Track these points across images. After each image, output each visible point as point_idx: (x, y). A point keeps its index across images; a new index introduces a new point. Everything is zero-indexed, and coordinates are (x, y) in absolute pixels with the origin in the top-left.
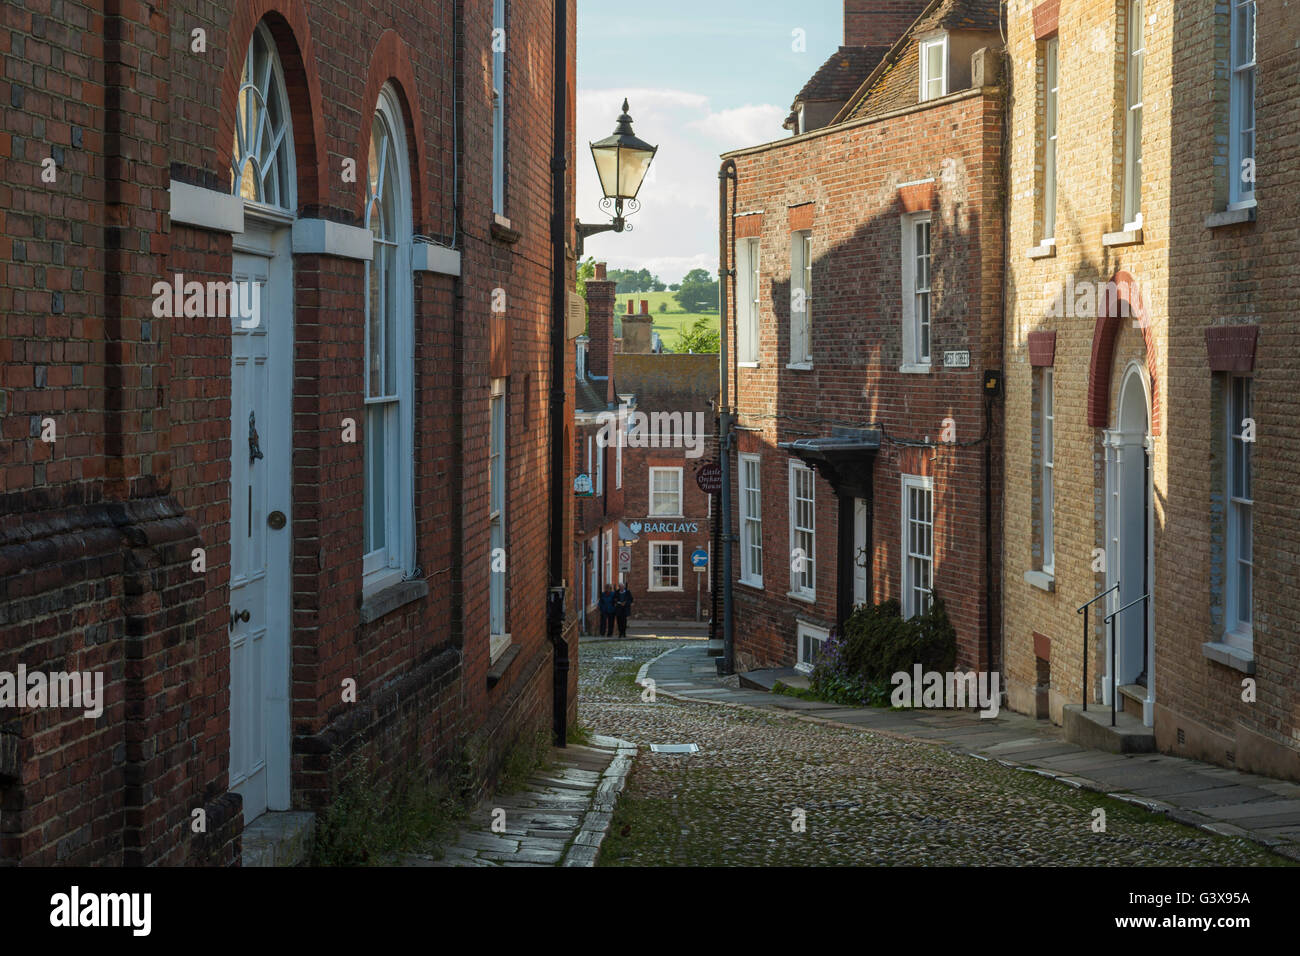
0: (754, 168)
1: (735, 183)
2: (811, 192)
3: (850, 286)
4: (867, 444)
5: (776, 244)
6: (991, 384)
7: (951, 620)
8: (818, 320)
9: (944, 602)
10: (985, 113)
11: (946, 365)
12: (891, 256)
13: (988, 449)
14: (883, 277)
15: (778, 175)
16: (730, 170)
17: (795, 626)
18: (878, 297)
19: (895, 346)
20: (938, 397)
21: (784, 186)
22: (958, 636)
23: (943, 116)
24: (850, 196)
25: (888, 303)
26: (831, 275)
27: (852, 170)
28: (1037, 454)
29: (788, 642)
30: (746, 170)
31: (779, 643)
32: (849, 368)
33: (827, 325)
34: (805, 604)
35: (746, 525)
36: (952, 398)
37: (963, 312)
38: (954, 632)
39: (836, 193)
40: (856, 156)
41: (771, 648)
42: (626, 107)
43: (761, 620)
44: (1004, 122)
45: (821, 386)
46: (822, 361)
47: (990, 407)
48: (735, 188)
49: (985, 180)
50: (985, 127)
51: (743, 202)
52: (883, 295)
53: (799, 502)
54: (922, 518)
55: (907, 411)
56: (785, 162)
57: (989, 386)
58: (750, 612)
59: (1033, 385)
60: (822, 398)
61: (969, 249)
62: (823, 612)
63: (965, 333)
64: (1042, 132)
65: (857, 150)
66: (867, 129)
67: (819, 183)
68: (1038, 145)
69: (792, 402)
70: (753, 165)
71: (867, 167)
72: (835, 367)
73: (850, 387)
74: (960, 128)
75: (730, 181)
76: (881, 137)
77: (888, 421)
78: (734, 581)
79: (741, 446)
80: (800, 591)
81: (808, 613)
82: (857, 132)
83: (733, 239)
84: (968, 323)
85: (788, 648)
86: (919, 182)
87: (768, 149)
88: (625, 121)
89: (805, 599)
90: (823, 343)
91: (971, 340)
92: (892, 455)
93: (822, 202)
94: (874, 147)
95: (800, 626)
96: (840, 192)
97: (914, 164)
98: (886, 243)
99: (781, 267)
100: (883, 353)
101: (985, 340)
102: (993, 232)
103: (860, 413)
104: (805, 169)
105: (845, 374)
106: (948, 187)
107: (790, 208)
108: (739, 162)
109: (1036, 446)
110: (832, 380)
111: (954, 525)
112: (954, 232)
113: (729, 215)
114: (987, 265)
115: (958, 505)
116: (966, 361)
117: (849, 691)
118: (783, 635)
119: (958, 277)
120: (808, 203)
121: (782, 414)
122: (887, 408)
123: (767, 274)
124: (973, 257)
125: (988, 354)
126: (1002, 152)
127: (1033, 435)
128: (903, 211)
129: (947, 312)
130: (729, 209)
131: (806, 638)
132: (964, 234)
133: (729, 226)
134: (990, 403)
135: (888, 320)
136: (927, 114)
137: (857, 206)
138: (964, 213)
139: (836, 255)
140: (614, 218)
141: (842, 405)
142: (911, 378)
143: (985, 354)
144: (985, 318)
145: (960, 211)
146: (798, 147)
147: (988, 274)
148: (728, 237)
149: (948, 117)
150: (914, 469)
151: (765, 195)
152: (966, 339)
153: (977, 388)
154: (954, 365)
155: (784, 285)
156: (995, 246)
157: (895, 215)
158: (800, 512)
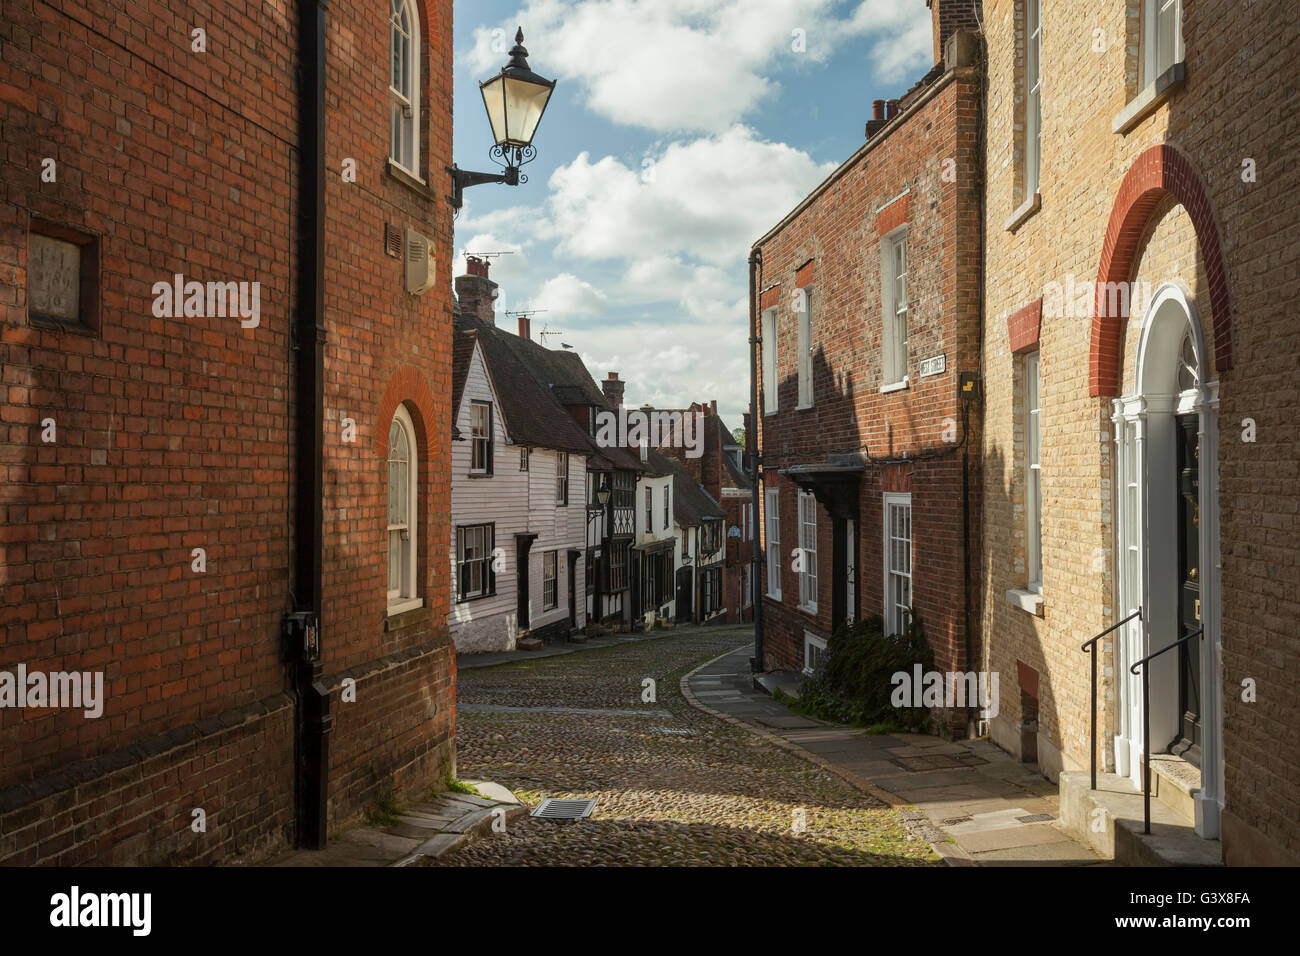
0: (773, 248)
1: (761, 267)
2: (812, 250)
3: (840, 323)
4: (855, 467)
5: (789, 306)
6: (968, 387)
7: (930, 640)
8: (818, 362)
9: (922, 620)
10: (959, 97)
11: (922, 376)
12: (873, 282)
15: (789, 247)
16: (758, 256)
17: (803, 634)
18: (863, 326)
19: (877, 368)
20: (915, 410)
21: (793, 255)
22: (936, 657)
23: (918, 122)
24: (839, 240)
25: (871, 329)
26: (826, 319)
27: (841, 215)
28: (1020, 455)
29: (798, 649)
30: (768, 252)
31: (792, 649)
32: (840, 399)
34: (810, 616)
35: (772, 548)
36: (927, 408)
37: (938, 316)
38: (932, 652)
39: (829, 243)
40: (844, 201)
41: (787, 653)
42: (519, 38)
43: (781, 628)
44: (979, 105)
45: (821, 421)
46: (821, 398)
47: (967, 412)
48: (761, 270)
50: (959, 113)
51: (767, 280)
52: (866, 323)
53: (805, 526)
54: (901, 535)
55: (889, 430)
56: (794, 233)
57: (965, 388)
58: (773, 621)
59: (1014, 376)
60: (821, 432)
61: (944, 247)
62: (822, 624)
63: (941, 337)
65: (845, 195)
66: (852, 171)
67: (817, 240)
69: (800, 439)
70: (774, 245)
71: (852, 206)
72: (830, 402)
73: (841, 417)
74: (934, 125)
76: (863, 173)
77: (872, 443)
78: (764, 595)
79: (767, 482)
80: (807, 604)
81: (812, 624)
82: (844, 179)
83: (760, 313)
84: (943, 326)
85: (798, 654)
86: (896, 199)
87: (782, 228)
88: (519, 54)
89: (809, 611)
90: (821, 382)
91: (946, 343)
92: (875, 475)
93: (819, 254)
94: (858, 184)
95: (806, 636)
96: (833, 240)
97: (892, 183)
98: (868, 272)
99: (792, 325)
100: (867, 379)
101: (962, 340)
102: (969, 224)
103: (849, 439)
104: (807, 232)
105: (837, 406)
106: (923, 192)
107: (797, 271)
108: (762, 248)
109: (1019, 446)
110: (827, 414)
111: (931, 540)
112: (929, 236)
113: (757, 294)
114: (962, 260)
115: (934, 518)
116: (942, 366)
117: (831, 706)
118: (794, 642)
119: (933, 281)
120: (811, 260)
121: (793, 451)
122: (871, 431)
123: (783, 335)
124: (948, 256)
125: (964, 356)
126: (977, 138)
127: (1015, 433)
128: (882, 234)
129: (923, 321)
130: (757, 289)
131: (811, 646)
132: (939, 233)
133: (757, 302)
134: (967, 408)
135: (871, 345)
136: (903, 129)
137: (845, 248)
138: (938, 212)
139: (830, 299)
140: (507, 168)
141: (836, 435)
142: (891, 397)
143: (961, 356)
144: (961, 316)
145: (934, 211)
146: (802, 215)
147: (963, 269)
148: (757, 312)
149: (922, 120)
150: (894, 487)
151: (781, 268)
152: (941, 343)
153: (954, 392)
154: (931, 373)
155: (794, 339)
156: (971, 239)
157: (877, 241)
158: (806, 535)
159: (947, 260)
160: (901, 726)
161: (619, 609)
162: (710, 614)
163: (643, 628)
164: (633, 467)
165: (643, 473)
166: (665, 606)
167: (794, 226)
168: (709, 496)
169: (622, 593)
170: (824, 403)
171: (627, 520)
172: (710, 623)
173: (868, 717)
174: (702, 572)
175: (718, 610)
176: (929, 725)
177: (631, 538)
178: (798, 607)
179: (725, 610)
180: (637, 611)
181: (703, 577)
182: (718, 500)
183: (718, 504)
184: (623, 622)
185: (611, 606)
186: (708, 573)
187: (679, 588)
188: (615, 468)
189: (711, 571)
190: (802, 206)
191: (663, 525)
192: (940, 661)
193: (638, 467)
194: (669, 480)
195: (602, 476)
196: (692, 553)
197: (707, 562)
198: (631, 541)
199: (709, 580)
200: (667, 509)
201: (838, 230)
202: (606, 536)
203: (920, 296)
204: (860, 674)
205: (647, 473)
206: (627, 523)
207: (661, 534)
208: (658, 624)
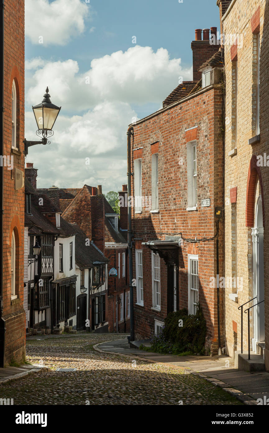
0: (140, 129)
1: (133, 137)
2: (158, 137)
3: (171, 175)
5: (147, 160)
6: (219, 213)
7: (205, 316)
8: (160, 191)
9: (202, 308)
10: (215, 95)
11: (202, 206)
12: (184, 161)
13: (217, 241)
14: (181, 170)
15: (147, 131)
16: (132, 131)
17: (154, 321)
18: (180, 179)
19: (185, 199)
20: (200, 220)
21: (149, 136)
22: (207, 323)
23: (200, 98)
24: (170, 137)
25: (183, 182)
26: (164, 171)
27: (171, 126)
28: (234, 242)
29: (151, 329)
30: (137, 131)
31: (149, 329)
32: (170, 210)
33: (163, 193)
34: (157, 312)
35: (139, 280)
36: (204, 220)
37: (208, 183)
38: (205, 321)
39: (165, 137)
40: (172, 120)
41: (146, 332)
42: (47, 91)
43: (143, 319)
44: (223, 99)
45: (162, 219)
46: (162, 208)
47: (218, 223)
48: (133, 139)
49: (215, 124)
50: (215, 102)
51: (136, 144)
52: (181, 178)
53: (155, 268)
54: (195, 273)
55: (189, 227)
56: (150, 125)
57: (217, 213)
58: (139, 316)
59: (232, 212)
60: (162, 224)
61: (210, 155)
62: (163, 315)
63: (209, 191)
64: (235, 101)
65: (172, 117)
66: (175, 108)
67: (160, 133)
68: (233, 107)
69: (152, 227)
70: (139, 128)
71: (175, 124)
72: (166, 211)
73: (171, 218)
74: (206, 103)
75: (132, 136)
76: (180, 111)
77: (184, 232)
78: (134, 304)
79: (136, 246)
80: (156, 307)
81: (158, 316)
82: (172, 110)
83: (133, 160)
84: (209, 187)
85: (152, 331)
86: (193, 128)
87: (144, 121)
88: (47, 97)
89: (157, 310)
90: (162, 201)
91: (210, 194)
92: (185, 246)
93: (161, 140)
94: (178, 115)
95: (156, 322)
96: (167, 136)
97: (191, 121)
98: (182, 156)
99: (149, 170)
100: (181, 203)
101: (216, 194)
102: (219, 147)
103: (174, 229)
104: (156, 128)
105: (169, 213)
106: (202, 129)
107: (151, 145)
108: (134, 128)
109: (234, 239)
110: (165, 216)
111: (205, 275)
112: (204, 148)
113: (131, 150)
114: (216, 161)
115: (207, 266)
116: (209, 203)
117: (165, 347)
118: (150, 325)
119: (206, 168)
120: (157, 142)
121: (149, 232)
122: (183, 227)
123: (144, 174)
124: (211, 158)
125: (217, 200)
126: (222, 112)
127: (232, 234)
128: (187, 141)
129: (203, 183)
130: (131, 148)
131: (158, 327)
132: (208, 148)
133: (131, 155)
134: (218, 221)
135: (183, 188)
136: (195, 99)
137: (172, 141)
138: (208, 139)
139: (166, 163)
140: (43, 139)
141: (168, 226)
142: (191, 213)
143: (216, 200)
144: (216, 184)
145: (206, 139)
146: (153, 119)
147: (217, 165)
148: (131, 159)
149: (202, 99)
150: (192, 252)
151: (143, 140)
152: (209, 194)
153: (213, 215)
154: (205, 206)
155: (150, 177)
156: (220, 153)
157: (185, 143)
158: (155, 274)
159: (210, 160)
160: (193, 353)
161: (44, 319)
162: (98, 325)
163: (58, 331)
164: (52, 232)
165: (59, 235)
166: (70, 319)
167: (149, 122)
168: (97, 248)
169: (45, 309)
170: (163, 211)
171: (49, 264)
172: (98, 331)
173: (180, 350)
174: (93, 298)
175: (103, 323)
176: (204, 352)
177: (51, 276)
178: (152, 308)
179: (107, 323)
180: (55, 321)
181: (94, 301)
182: (102, 251)
183: (103, 254)
184: (47, 328)
185: (39, 317)
186: (97, 299)
187: (78, 308)
188: (43, 233)
189: (98, 297)
190: (153, 115)
191: (69, 267)
192: (208, 325)
193: (56, 232)
194: (73, 239)
195: (35, 237)
196: (86, 285)
197: (96, 291)
198: (51, 277)
199: (97, 303)
200: (71, 258)
201: (170, 132)
202: (37, 274)
203: (201, 172)
204: (176, 332)
205: (61, 235)
206: (49, 266)
207: (68, 273)
208: (67, 330)
